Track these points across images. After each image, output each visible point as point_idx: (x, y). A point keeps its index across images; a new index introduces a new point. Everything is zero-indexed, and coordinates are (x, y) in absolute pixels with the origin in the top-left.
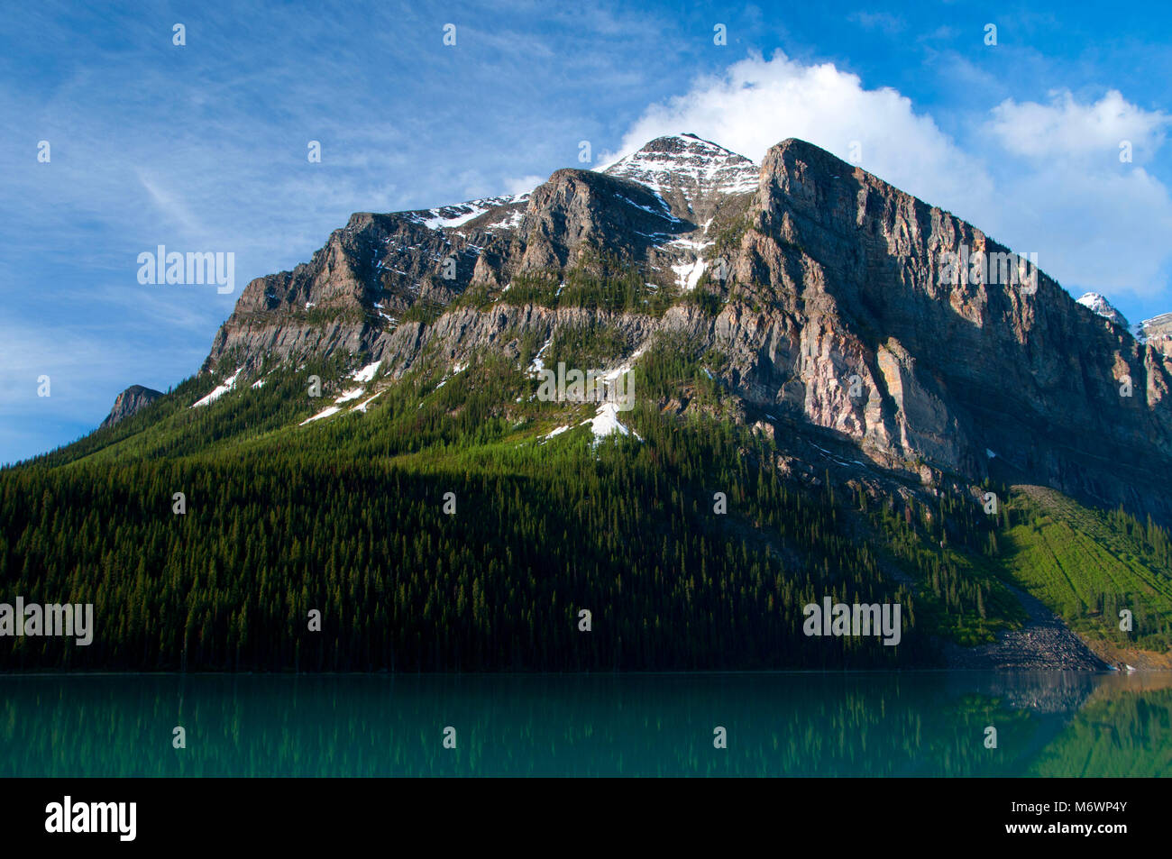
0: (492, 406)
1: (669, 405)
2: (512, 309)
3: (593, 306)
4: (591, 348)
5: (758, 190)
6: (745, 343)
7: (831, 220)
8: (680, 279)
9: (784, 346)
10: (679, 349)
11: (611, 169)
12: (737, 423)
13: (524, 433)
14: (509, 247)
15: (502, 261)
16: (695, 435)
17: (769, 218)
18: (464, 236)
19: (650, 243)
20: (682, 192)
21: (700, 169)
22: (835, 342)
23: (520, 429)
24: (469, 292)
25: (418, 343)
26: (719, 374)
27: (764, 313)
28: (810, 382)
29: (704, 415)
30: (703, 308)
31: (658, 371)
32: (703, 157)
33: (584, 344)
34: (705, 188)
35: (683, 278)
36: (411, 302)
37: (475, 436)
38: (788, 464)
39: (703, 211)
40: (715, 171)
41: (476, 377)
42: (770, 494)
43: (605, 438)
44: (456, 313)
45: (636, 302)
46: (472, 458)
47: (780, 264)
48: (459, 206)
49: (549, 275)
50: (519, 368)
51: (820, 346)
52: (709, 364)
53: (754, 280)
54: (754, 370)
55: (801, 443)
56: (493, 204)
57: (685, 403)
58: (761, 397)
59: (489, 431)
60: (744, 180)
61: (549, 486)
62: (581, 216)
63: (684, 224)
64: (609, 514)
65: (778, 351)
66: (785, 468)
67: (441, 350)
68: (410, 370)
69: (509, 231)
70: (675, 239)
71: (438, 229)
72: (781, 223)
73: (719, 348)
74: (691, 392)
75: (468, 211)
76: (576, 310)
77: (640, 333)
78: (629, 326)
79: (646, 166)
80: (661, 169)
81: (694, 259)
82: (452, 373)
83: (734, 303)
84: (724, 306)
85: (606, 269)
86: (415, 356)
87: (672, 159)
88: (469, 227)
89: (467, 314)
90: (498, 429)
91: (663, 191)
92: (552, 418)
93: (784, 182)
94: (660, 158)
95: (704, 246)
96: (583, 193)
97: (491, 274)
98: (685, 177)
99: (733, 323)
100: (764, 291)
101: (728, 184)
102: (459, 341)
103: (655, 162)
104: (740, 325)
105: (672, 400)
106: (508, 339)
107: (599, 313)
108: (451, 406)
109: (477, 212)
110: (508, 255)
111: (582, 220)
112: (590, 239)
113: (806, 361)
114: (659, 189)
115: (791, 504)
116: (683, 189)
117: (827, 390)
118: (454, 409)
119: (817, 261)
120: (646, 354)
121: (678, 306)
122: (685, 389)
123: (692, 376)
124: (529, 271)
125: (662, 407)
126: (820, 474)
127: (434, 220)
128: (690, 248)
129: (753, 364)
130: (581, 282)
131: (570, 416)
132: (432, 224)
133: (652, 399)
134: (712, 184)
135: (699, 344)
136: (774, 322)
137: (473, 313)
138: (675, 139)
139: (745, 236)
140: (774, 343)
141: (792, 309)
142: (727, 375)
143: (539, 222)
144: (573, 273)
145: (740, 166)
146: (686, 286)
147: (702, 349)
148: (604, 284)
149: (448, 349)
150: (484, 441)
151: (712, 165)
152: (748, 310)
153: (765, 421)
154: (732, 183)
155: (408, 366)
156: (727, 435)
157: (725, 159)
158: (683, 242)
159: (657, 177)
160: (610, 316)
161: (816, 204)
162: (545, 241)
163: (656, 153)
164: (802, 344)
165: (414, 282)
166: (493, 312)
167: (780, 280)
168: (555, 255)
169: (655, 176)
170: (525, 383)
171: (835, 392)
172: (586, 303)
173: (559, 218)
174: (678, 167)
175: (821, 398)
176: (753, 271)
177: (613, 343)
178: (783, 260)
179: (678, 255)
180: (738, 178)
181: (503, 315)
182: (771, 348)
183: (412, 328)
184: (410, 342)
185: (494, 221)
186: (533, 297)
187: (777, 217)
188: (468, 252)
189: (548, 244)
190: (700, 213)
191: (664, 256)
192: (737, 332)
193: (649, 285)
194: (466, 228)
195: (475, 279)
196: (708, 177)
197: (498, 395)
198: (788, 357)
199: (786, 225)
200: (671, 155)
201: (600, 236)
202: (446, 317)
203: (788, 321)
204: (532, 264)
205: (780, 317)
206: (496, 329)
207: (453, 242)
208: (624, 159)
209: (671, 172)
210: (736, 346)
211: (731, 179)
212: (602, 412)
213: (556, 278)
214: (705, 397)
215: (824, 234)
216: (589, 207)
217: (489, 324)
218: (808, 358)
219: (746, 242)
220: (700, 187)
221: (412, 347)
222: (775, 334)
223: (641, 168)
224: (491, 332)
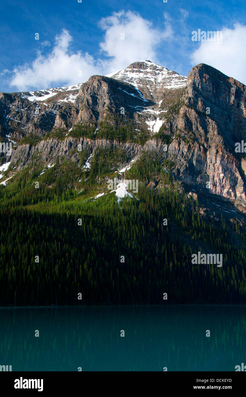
0: (68, 184)
1: (150, 184)
2: (75, 139)
3: (112, 139)
4: (112, 158)
5: (186, 88)
6: (182, 157)
7: (219, 102)
8: (150, 128)
9: (200, 159)
10: (153, 159)
11: (114, 76)
12: (180, 192)
13: (84, 196)
14: (71, 111)
15: (68, 117)
16: (163, 198)
17: (192, 100)
18: (47, 105)
19: (136, 111)
20: (147, 88)
21: (155, 77)
22: (223, 157)
23: (81, 194)
24: (53, 131)
25: (29, 154)
26: (171, 171)
27: (191, 143)
28: (211, 175)
29: (166, 189)
30: (163, 141)
31: (144, 169)
32: (156, 72)
33: (109, 156)
34: (158, 86)
35: (151, 127)
36: (24, 135)
37: (61, 197)
38: (204, 211)
39: (158, 96)
40: (162, 78)
41: (59, 170)
42: (198, 225)
43: (122, 199)
44: (48, 141)
45: (132, 137)
46: (64, 207)
47: (197, 121)
48: (43, 91)
49: (91, 124)
50: (79, 166)
51: (216, 159)
52: (166, 166)
53: (186, 128)
54: (187, 169)
55: (208, 202)
56: (59, 90)
57: (157, 183)
58: (190, 182)
59: (68, 195)
60: (176, 82)
61: (103, 220)
62: (104, 98)
63: (150, 102)
64: (131, 233)
65: (197, 161)
66: (203, 213)
67: (41, 157)
68: (26, 166)
69: (68, 103)
70: (146, 109)
71: (34, 101)
72: (197, 103)
73: (171, 159)
74: (159, 178)
75: (47, 93)
76: (104, 141)
77: (134, 151)
78: (128, 148)
79: (130, 75)
80: (137, 77)
81: (155, 118)
82: (47, 168)
83: (177, 139)
84: (172, 140)
85: (117, 122)
86: (27, 160)
87: (142, 72)
88: (49, 101)
89: (53, 141)
90: (72, 194)
91: (139, 87)
92: (96, 190)
93: (199, 84)
94: (136, 71)
95: (159, 113)
96: (105, 87)
97: (63, 123)
98: (148, 81)
99: (177, 148)
100: (190, 133)
101: (168, 84)
102: (50, 153)
103: (134, 73)
104: (180, 149)
105: (151, 182)
106: (73, 153)
107: (115, 142)
108: (48, 183)
109: (52, 95)
110: (71, 114)
111: (105, 100)
112: (109, 108)
113: (210, 165)
114: (137, 86)
115: (207, 230)
116: (148, 86)
117: (219, 178)
118: (49, 184)
119: (214, 120)
120: (138, 161)
121: (152, 140)
122: (156, 177)
123: (160, 171)
124: (81, 122)
125: (146, 185)
126: (218, 216)
127: (32, 97)
128: (153, 113)
129: (186, 166)
130: (106, 127)
131: (105, 189)
132: (31, 99)
133: (142, 181)
134: (161, 84)
135: (162, 157)
136: (195, 147)
137: (55, 141)
138: (143, 63)
139: (181, 109)
140: (195, 157)
141: (203, 142)
142: (174, 171)
143: (85, 99)
144: (101, 124)
145: (173, 76)
146: (153, 130)
147: (163, 159)
148: (117, 129)
149: (44, 157)
150: (67, 199)
151: (160, 75)
152: (183, 142)
153: (193, 192)
154: (170, 84)
155: (24, 164)
156: (177, 198)
157: (166, 73)
158: (150, 110)
159: (136, 80)
160: (120, 143)
161: (213, 94)
162: (88, 109)
163: (135, 69)
164: (208, 158)
165: (24, 126)
166: (65, 141)
167: (197, 129)
168: (93, 115)
169: (135, 80)
170: (82, 173)
171: (223, 179)
172: (109, 137)
173: (95, 98)
174: (145, 76)
175: (216, 182)
176: (185, 124)
177: (122, 156)
178: (198, 120)
179: (148, 117)
180: (173, 82)
181: (70, 142)
182: (194, 159)
183: (26, 147)
184: (25, 153)
185: (61, 99)
186: (84, 134)
187: (196, 100)
188: (50, 112)
189: (90, 110)
190: (156, 97)
191: (142, 117)
192: (179, 152)
193: (136, 130)
194: (47, 101)
195: (55, 125)
196: (159, 81)
197: (70, 178)
198: (201, 164)
199: (200, 103)
200: (142, 70)
201: (113, 107)
202: (42, 142)
203: (202, 147)
204: (83, 119)
205: (198, 145)
206: (67, 148)
207: (41, 107)
208: (120, 72)
209: (142, 78)
210: (178, 158)
211: (169, 82)
212: (119, 187)
213: (94, 126)
214: (166, 181)
215: (216, 108)
216: (108, 93)
217: (64, 146)
218: (211, 164)
219: (182, 112)
220: (156, 86)
221: (26, 156)
222: (195, 153)
223: (128, 76)
224: (65, 150)
